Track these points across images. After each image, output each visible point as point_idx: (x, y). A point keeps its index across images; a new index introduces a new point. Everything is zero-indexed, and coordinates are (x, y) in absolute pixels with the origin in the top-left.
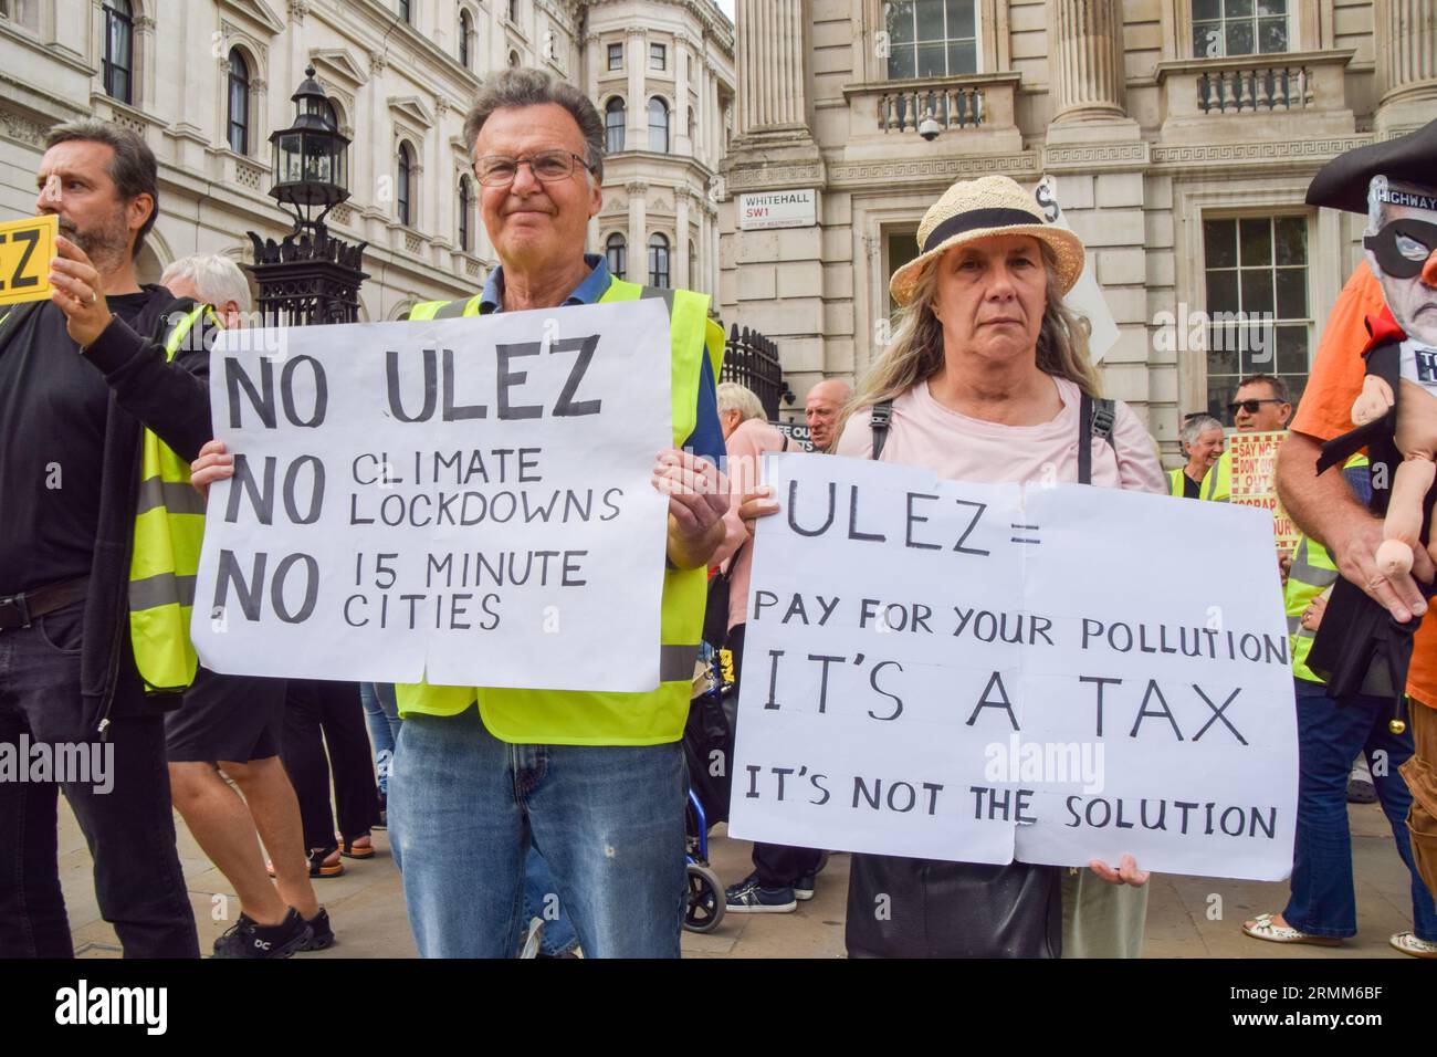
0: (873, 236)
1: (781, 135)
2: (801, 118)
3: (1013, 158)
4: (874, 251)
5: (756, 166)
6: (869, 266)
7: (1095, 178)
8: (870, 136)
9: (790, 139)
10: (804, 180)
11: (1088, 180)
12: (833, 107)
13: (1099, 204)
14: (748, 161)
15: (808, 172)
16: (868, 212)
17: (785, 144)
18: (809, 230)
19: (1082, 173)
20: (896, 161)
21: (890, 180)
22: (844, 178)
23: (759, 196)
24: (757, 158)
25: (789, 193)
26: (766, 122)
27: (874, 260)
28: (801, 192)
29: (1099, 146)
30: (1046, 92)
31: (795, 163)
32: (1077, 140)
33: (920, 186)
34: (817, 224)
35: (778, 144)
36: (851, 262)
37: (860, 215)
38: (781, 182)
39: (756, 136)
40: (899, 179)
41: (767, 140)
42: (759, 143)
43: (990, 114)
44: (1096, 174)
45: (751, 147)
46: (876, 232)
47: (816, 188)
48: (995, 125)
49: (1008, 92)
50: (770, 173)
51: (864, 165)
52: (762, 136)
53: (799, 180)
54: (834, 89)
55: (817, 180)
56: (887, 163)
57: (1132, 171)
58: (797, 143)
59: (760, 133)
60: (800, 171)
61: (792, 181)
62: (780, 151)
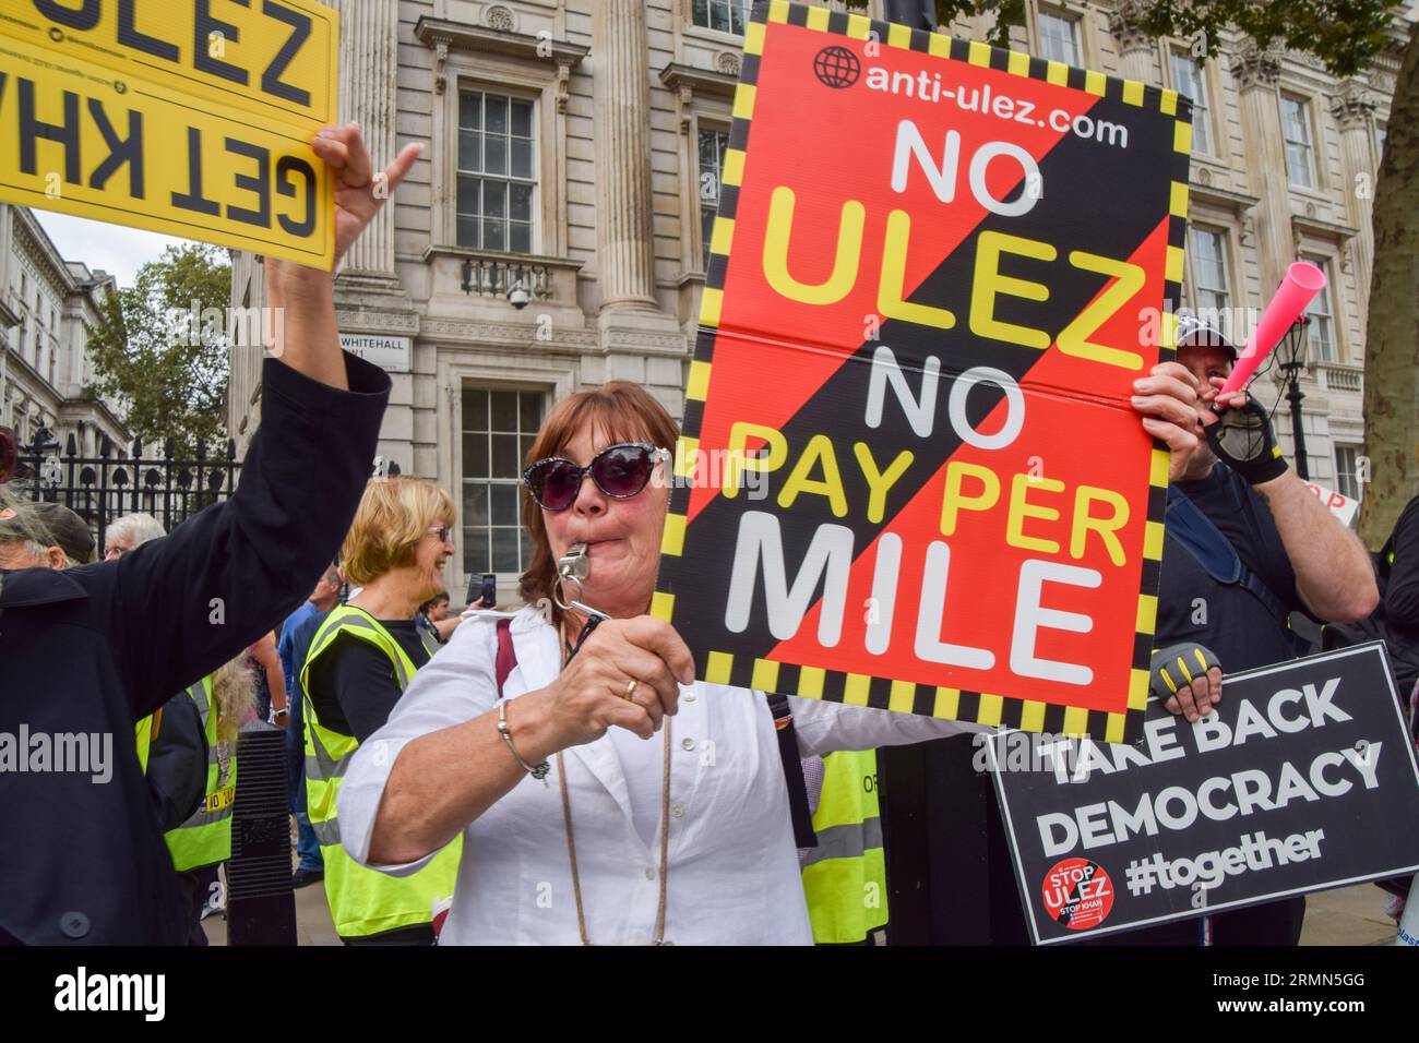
0: (455, 388)
1: (372, 281)
2: (391, 268)
3: (579, 333)
4: (455, 402)
5: (354, 308)
6: (452, 416)
7: (646, 359)
8: (455, 295)
9: (383, 287)
10: (398, 329)
11: (640, 360)
12: (412, 262)
13: (648, 382)
14: (343, 302)
15: (405, 322)
16: (451, 365)
17: (379, 290)
18: (402, 376)
19: (636, 354)
20: (480, 322)
21: (474, 338)
22: (434, 332)
23: (355, 337)
24: (353, 300)
25: (385, 339)
26: (357, 267)
27: (455, 410)
28: (396, 340)
29: (651, 333)
30: (594, 280)
31: (392, 311)
32: (634, 325)
33: (500, 347)
34: (410, 372)
35: (371, 290)
36: (435, 410)
37: (443, 367)
38: (378, 327)
39: (348, 279)
40: (482, 339)
41: (361, 284)
42: (352, 285)
43: (558, 293)
44: (647, 356)
45: (344, 288)
46: (457, 385)
47: (410, 337)
48: (561, 302)
49: (572, 276)
50: (366, 317)
51: (451, 321)
52: (354, 279)
53: (394, 328)
54: (412, 246)
55: (413, 330)
56: (473, 322)
57: (674, 357)
58: (389, 291)
59: (352, 276)
60: (396, 319)
61: (388, 328)
62: (376, 297)
